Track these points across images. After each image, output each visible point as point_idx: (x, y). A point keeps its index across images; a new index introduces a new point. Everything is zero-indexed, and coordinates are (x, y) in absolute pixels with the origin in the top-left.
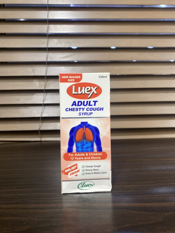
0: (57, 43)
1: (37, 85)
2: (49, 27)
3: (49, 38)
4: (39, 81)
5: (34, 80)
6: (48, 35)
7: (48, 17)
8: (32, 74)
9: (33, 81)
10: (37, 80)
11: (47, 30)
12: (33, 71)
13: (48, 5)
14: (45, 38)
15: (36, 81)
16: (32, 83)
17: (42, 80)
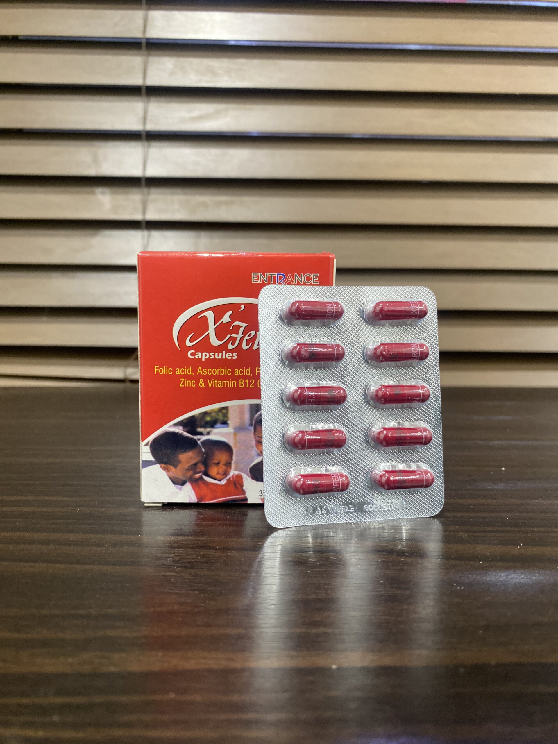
0: (172, 73)
1: (104, 204)
2: (149, 18)
3: (149, 55)
4: (112, 193)
5: (98, 190)
6: (144, 45)
8: (92, 172)
9: (93, 193)
10: (107, 190)
11: (141, 28)
12: (96, 161)
14: (136, 55)
15: (103, 193)
16: (91, 197)
17: (121, 190)
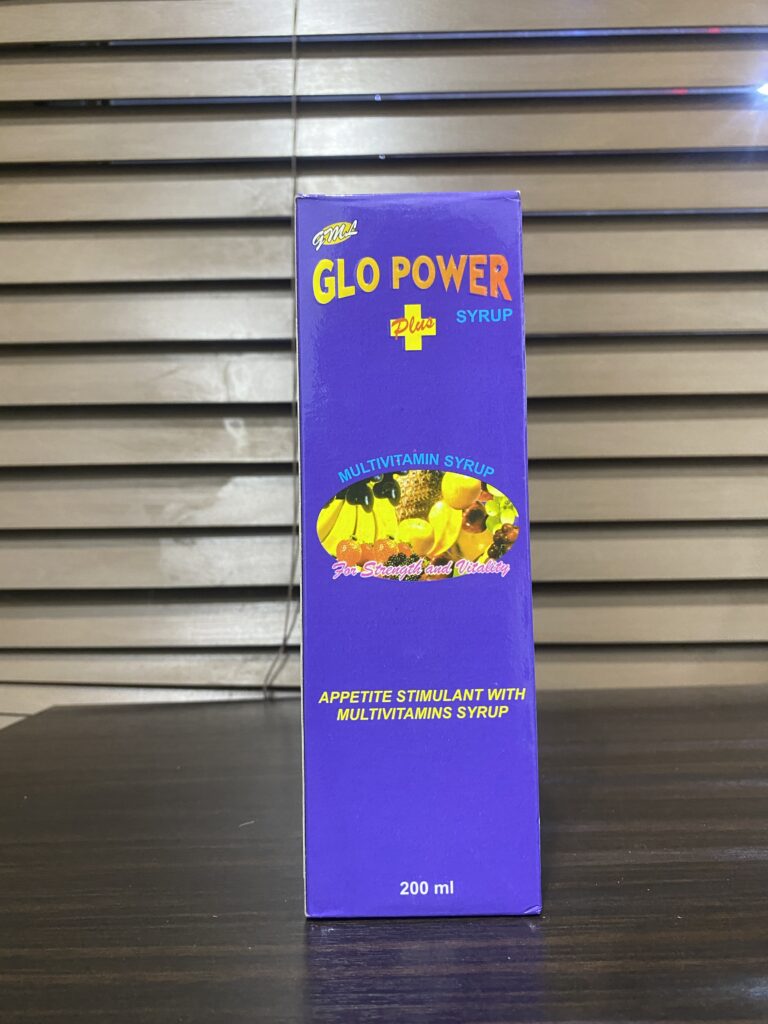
1: (236, 441)
4: (247, 425)
5: (228, 422)
7: (294, 147)
8: (222, 397)
9: (222, 426)
10: (240, 421)
12: (226, 380)
13: (298, 97)
15: (235, 426)
16: (220, 432)
17: (261, 421)
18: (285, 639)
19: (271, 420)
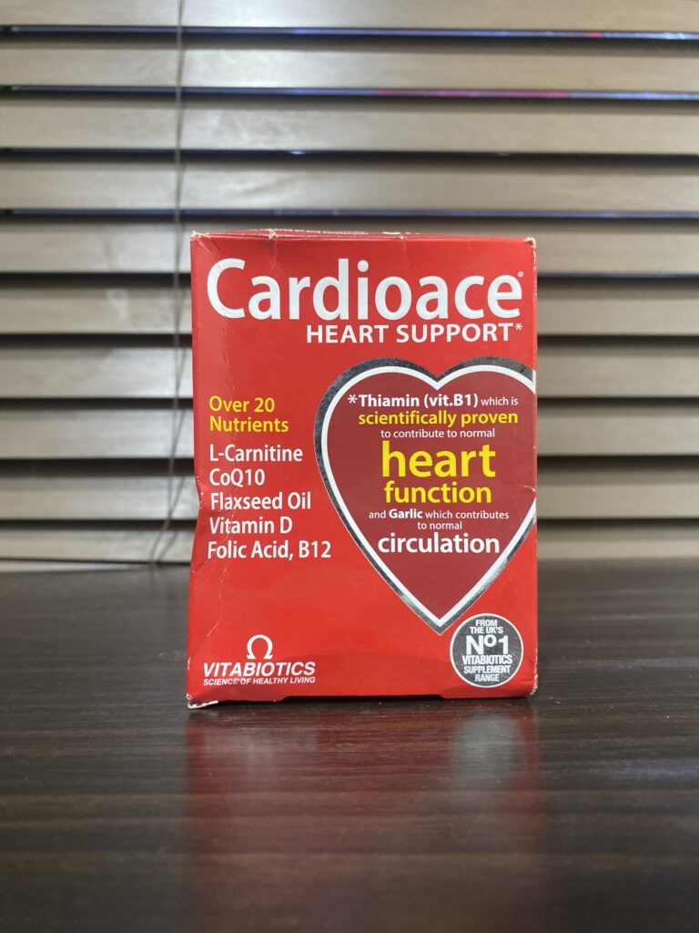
0: (217, 132)
1: (119, 312)
2: (186, 60)
3: (184, 107)
4: (131, 296)
5: (111, 293)
6: (178, 96)
8: (102, 266)
9: (103, 297)
10: (123, 292)
11: (175, 73)
12: (108, 251)
14: (167, 108)
15: (118, 297)
16: (102, 303)
17: (143, 292)
18: (170, 512)
19: (152, 292)
